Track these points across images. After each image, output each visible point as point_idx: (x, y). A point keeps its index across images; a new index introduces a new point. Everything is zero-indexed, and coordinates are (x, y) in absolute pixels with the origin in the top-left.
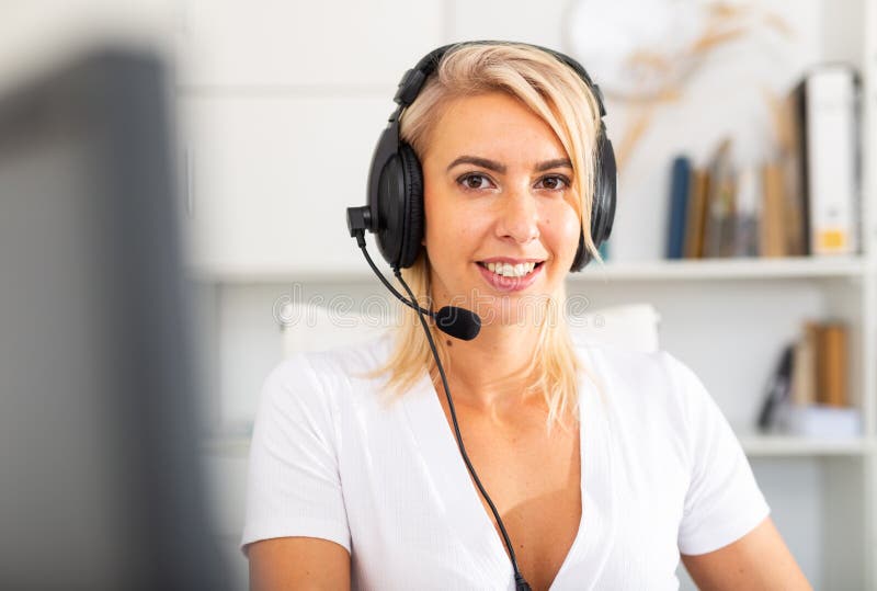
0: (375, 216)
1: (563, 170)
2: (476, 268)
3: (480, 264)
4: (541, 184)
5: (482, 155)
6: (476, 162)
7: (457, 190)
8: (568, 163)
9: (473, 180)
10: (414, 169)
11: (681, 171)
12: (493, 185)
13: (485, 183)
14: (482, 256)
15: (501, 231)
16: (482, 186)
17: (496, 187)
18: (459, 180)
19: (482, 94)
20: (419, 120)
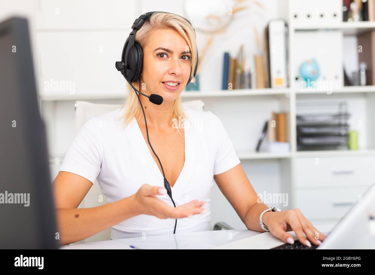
0: (126, 65)
1: (189, 54)
2: (162, 84)
3: (163, 82)
4: (181, 58)
5: (166, 48)
6: (164, 49)
7: (157, 58)
8: (190, 52)
9: (161, 55)
10: (141, 50)
11: (227, 57)
12: (168, 57)
13: (165, 56)
14: (164, 80)
15: (171, 72)
16: (164, 57)
17: (169, 58)
18: (157, 55)
19: (166, 29)
20: (143, 35)
